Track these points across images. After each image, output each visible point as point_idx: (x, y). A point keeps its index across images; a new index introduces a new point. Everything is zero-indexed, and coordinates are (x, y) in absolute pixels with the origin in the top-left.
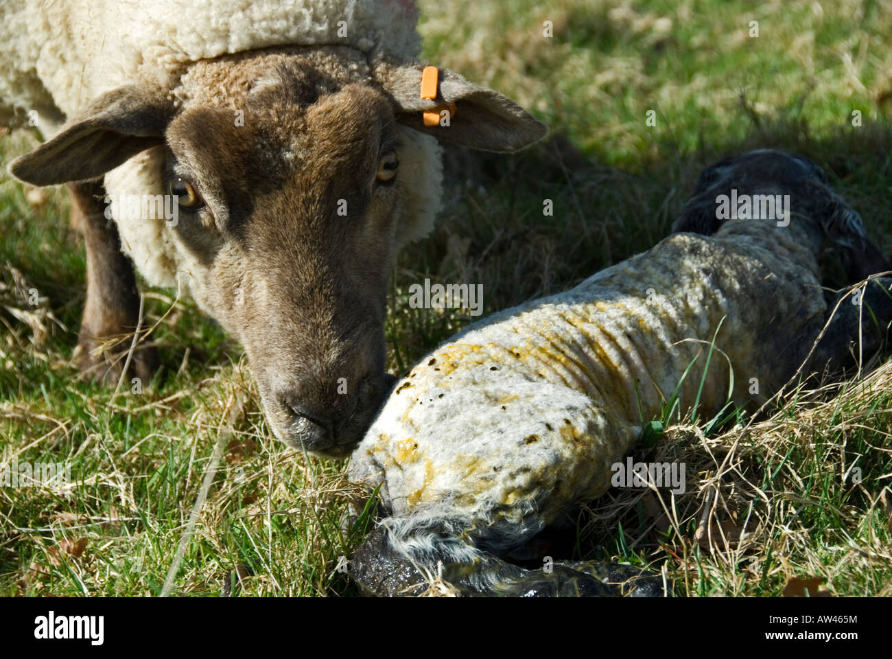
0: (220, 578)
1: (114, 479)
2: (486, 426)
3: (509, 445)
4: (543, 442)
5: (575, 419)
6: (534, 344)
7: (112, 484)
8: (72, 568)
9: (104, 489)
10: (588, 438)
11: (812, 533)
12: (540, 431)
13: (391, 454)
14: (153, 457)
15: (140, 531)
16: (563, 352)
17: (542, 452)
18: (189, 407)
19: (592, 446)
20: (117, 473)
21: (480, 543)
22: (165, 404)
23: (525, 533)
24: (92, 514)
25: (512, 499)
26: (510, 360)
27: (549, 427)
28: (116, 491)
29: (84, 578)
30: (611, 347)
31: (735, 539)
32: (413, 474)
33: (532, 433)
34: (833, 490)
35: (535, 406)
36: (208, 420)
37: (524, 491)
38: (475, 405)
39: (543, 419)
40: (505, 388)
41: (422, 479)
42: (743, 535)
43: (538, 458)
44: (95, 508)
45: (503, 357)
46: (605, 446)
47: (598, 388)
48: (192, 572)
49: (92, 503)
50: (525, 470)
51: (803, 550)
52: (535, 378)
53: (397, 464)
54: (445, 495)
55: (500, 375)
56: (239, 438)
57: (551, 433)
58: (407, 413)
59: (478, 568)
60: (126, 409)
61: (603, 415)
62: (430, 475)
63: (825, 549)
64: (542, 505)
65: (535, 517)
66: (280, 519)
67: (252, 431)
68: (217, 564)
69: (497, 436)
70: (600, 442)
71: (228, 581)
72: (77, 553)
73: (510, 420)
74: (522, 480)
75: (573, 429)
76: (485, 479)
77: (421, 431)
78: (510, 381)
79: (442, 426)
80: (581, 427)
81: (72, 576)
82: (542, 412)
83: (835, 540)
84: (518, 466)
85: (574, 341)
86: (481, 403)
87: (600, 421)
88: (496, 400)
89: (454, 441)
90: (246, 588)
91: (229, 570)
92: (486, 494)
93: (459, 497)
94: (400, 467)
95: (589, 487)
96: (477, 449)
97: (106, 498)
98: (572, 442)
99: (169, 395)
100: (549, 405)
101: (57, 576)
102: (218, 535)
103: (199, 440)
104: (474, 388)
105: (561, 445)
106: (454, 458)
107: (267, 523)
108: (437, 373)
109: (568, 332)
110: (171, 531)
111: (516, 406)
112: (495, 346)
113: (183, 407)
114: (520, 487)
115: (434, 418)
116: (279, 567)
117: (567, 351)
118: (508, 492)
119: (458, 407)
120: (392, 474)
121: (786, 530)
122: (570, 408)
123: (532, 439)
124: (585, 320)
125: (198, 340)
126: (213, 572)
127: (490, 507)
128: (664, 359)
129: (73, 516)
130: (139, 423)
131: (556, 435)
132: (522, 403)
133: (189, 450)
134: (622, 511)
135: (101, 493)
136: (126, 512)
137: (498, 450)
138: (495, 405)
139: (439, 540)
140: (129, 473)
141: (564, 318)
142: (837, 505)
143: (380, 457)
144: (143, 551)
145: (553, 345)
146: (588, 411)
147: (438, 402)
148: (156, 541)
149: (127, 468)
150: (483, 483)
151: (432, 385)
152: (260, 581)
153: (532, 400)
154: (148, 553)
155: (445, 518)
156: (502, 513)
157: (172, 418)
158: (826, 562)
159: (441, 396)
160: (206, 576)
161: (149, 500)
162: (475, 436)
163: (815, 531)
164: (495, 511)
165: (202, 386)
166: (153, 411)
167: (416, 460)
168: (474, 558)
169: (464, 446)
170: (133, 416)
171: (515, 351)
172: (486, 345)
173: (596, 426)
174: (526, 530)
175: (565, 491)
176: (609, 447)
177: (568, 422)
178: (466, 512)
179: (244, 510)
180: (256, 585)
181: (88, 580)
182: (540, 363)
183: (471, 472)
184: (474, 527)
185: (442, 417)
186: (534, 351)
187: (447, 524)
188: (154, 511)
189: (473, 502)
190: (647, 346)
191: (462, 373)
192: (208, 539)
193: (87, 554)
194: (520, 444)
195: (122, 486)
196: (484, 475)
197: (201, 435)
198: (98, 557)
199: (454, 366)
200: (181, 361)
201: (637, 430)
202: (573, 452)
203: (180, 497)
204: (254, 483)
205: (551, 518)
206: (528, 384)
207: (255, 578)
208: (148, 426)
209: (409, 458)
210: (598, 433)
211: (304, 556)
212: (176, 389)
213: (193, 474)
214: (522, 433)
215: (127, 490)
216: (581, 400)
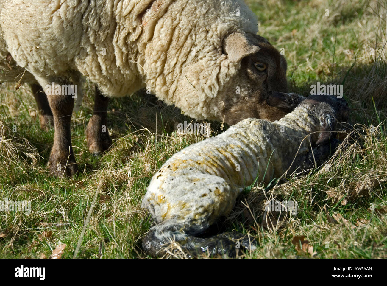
0: (98, 243)
1: (61, 210)
2: (189, 191)
3: (196, 197)
4: (208, 196)
5: (219, 187)
6: (206, 159)
7: (60, 212)
8: (47, 242)
9: (57, 214)
10: (224, 194)
11: (301, 221)
12: (207, 192)
13: (156, 200)
14: (74, 202)
15: (70, 228)
16: (216, 163)
17: (208, 200)
18: (86, 184)
19: (225, 197)
20: (62, 208)
21: (187, 232)
22: (78, 184)
23: (202, 229)
24: (54, 223)
25: (197, 217)
26: (197, 165)
27: (210, 190)
28: (62, 214)
29: (51, 245)
30: (235, 161)
31: (275, 223)
32: (163, 207)
33: (204, 193)
34: (308, 206)
35: (205, 183)
36: (93, 188)
37: (201, 214)
38: (184, 182)
39: (208, 188)
40: (195, 176)
41: (166, 209)
42: (278, 222)
43: (206, 202)
44: (54, 221)
45: (194, 164)
46: (230, 196)
47: (228, 176)
48: (88, 242)
49: (53, 219)
50: (202, 206)
51: (298, 227)
52: (205, 172)
53: (158, 204)
54: (174, 216)
55: (193, 171)
56: (104, 194)
57: (211, 193)
58: (161, 186)
59: (187, 241)
60: (65, 186)
61: (229, 185)
62: (169, 208)
63: (306, 226)
64: (208, 218)
65: (206, 223)
66: (119, 222)
67: (108, 192)
68: (97, 239)
69: (193, 194)
70: (228, 195)
71: (101, 244)
72: (49, 236)
73: (197, 188)
74: (201, 210)
75: (219, 191)
76: (188, 210)
77: (166, 192)
78: (196, 173)
79: (173, 190)
80: (221, 190)
81: (47, 245)
82: (208, 185)
83: (309, 223)
84: (199, 205)
85: (221, 159)
86: (187, 182)
87: (228, 187)
88: (192, 180)
89: (177, 196)
90: (107, 246)
91: (101, 240)
92: (188, 216)
93: (179, 217)
94: (159, 205)
95: (225, 211)
96: (186, 199)
97: (58, 217)
98: (218, 196)
99: (80, 181)
100: (210, 182)
101: (42, 245)
102: (97, 229)
103: (90, 196)
104: (184, 176)
105: (214, 197)
106: (178, 202)
107: (114, 223)
108: (171, 171)
109: (219, 156)
110: (81, 227)
111: (199, 183)
112: (192, 161)
113: (84, 185)
114: (200, 213)
115: (170, 187)
116: (118, 239)
117: (218, 162)
118: (196, 214)
119: (178, 183)
120: (156, 207)
121: (293, 220)
122: (218, 183)
123: (204, 195)
124: (226, 151)
125: (89, 162)
126: (96, 241)
127: (190, 220)
128: (253, 166)
129: (47, 224)
130: (69, 190)
131: (213, 193)
132: (201, 182)
133: (86, 199)
134: (237, 216)
135: (57, 215)
136: (65, 222)
137: (193, 199)
138: (191, 183)
139: (172, 233)
140: (66, 208)
141: (218, 150)
142: (309, 211)
143: (152, 202)
144: (71, 235)
145: (213, 160)
146: (224, 184)
147: (172, 182)
148: (76, 231)
149: (65, 206)
150: (187, 212)
151: (169, 175)
152: (112, 244)
153: (204, 181)
154: (73, 236)
155: (174, 225)
156: (194, 222)
157: (81, 189)
158: (306, 231)
159: (173, 179)
160: (93, 243)
161: (73, 217)
162: (185, 194)
163: (302, 220)
164: (191, 221)
165: (90, 177)
166: (74, 186)
167: (164, 202)
168: (185, 238)
169: (181, 198)
170: (68, 188)
171: (199, 162)
172: (188, 160)
173: (227, 189)
174: (202, 227)
175: (216, 213)
176: (231, 197)
177: (217, 188)
178: (182, 222)
179: (106, 219)
180: (110, 245)
181: (53, 246)
182: (208, 167)
183: (183, 208)
184: (184, 227)
185: (173, 187)
186: (206, 162)
187: (174, 227)
188: (75, 221)
189: (184, 218)
190: (248, 161)
191: (180, 171)
192: (94, 230)
193: (52, 237)
194: (200, 197)
195: (64, 213)
196: (188, 209)
197: (90, 194)
198: (56, 237)
199: (177, 168)
200: (83, 169)
201: (241, 189)
202: (218, 199)
203: (84, 216)
204: (109, 210)
205: (212, 223)
206: (202, 175)
207: (110, 243)
208: (72, 192)
209: (162, 202)
210: (227, 192)
211: (127, 234)
212: (82, 178)
213: (88, 208)
214: (201, 193)
215: (65, 214)
216: (221, 180)
